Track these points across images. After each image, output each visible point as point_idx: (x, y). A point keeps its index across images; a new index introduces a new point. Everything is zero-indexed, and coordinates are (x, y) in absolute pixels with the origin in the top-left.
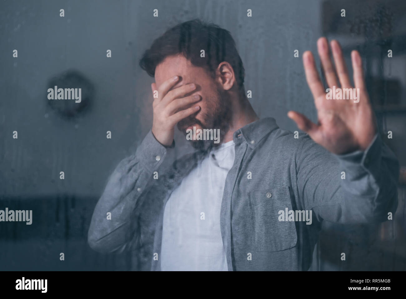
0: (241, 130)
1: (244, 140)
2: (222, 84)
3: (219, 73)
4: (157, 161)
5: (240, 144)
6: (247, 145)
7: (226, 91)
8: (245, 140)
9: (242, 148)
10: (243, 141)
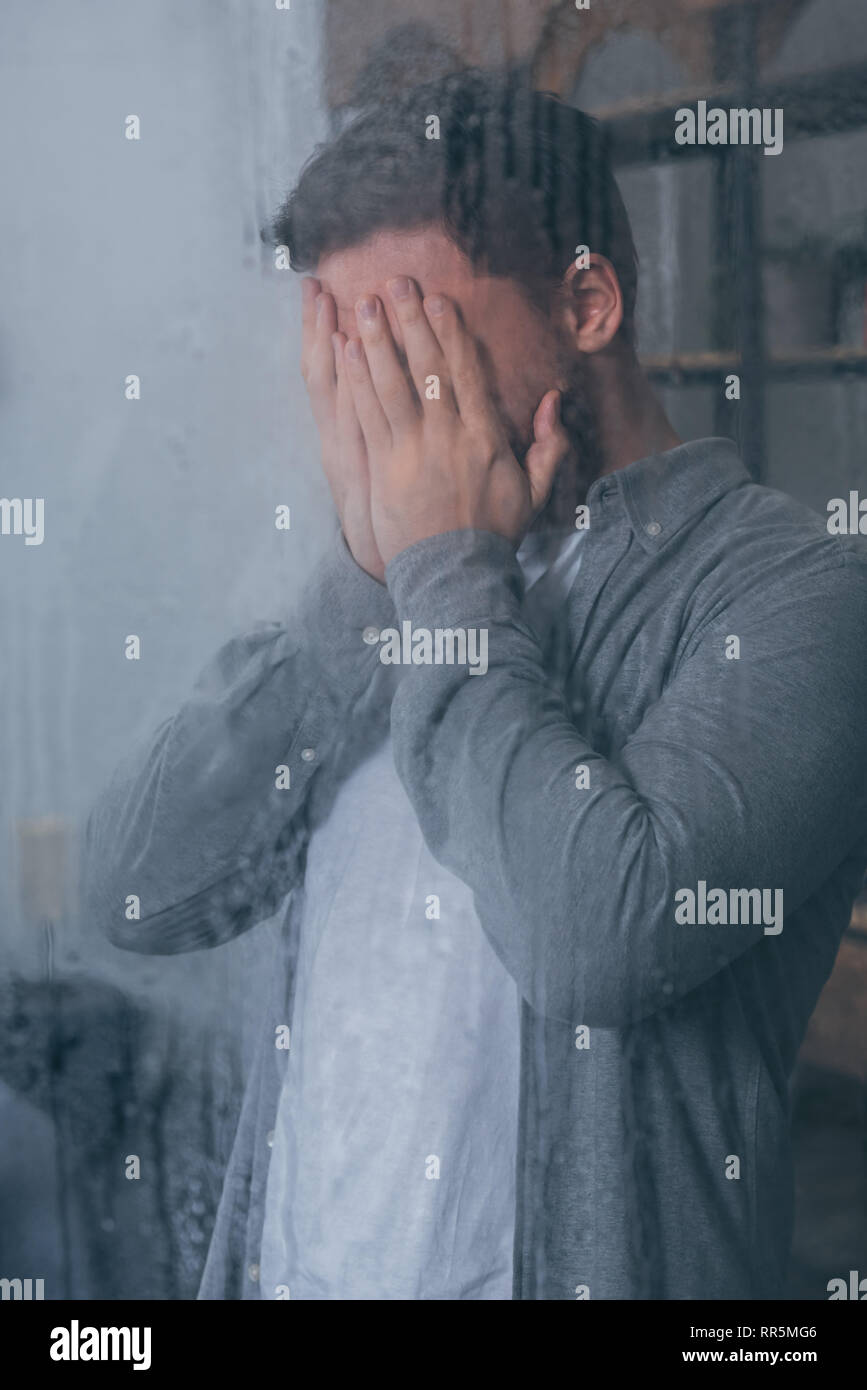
0: (619, 480)
1: (625, 516)
2: (573, 329)
3: (569, 293)
4: (366, 645)
5: (605, 528)
6: (632, 536)
7: (586, 355)
8: (628, 516)
9: (610, 542)
10: (620, 518)
